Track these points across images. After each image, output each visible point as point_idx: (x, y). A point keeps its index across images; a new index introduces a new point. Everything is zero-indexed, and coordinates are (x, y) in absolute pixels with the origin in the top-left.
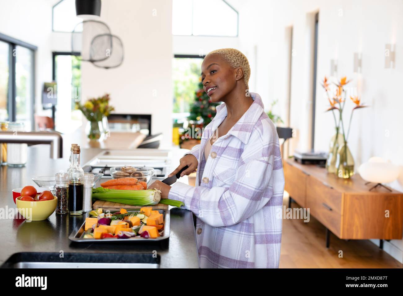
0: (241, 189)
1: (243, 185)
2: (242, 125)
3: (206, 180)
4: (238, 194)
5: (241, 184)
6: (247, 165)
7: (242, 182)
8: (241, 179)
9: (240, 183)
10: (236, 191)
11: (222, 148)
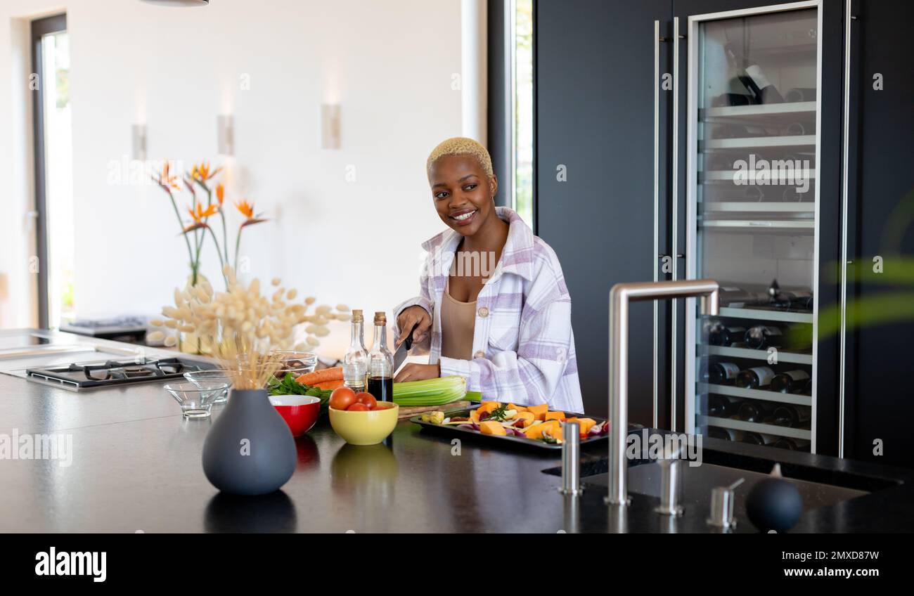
0: (544, 351)
1: (546, 344)
2: (515, 255)
3: (480, 355)
4: (542, 357)
5: (542, 344)
6: (545, 312)
7: (543, 340)
8: (540, 336)
9: (540, 342)
10: (538, 355)
11: (493, 298)
